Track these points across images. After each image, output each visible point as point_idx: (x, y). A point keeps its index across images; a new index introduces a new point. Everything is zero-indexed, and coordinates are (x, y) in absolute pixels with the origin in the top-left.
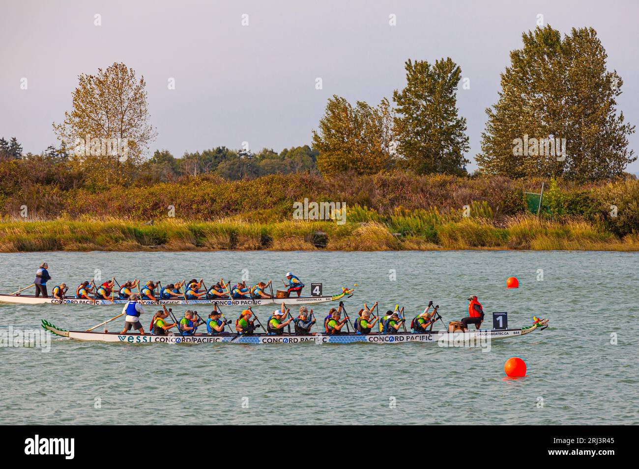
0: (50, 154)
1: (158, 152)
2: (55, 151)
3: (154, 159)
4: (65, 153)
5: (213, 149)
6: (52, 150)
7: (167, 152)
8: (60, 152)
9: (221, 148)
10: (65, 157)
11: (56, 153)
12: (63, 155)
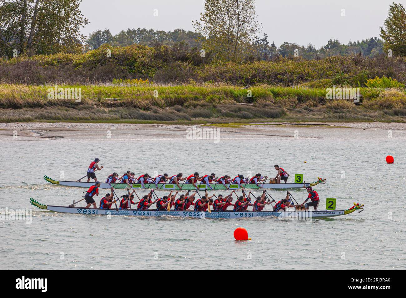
0: (256, 42)
1: (331, 41)
2: (259, 40)
3: (328, 46)
4: (266, 41)
5: (369, 39)
6: (257, 39)
7: (337, 41)
8: (263, 40)
9: (374, 38)
10: (266, 44)
11: (260, 41)
12: (265, 43)
